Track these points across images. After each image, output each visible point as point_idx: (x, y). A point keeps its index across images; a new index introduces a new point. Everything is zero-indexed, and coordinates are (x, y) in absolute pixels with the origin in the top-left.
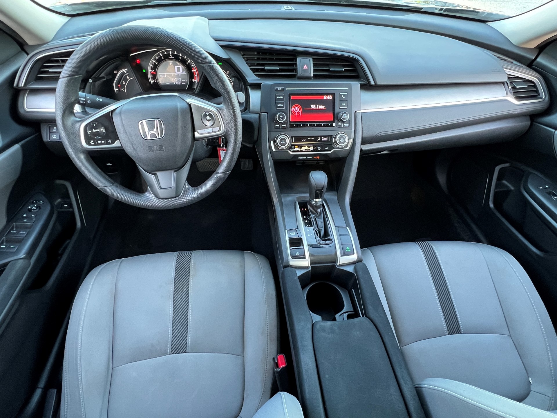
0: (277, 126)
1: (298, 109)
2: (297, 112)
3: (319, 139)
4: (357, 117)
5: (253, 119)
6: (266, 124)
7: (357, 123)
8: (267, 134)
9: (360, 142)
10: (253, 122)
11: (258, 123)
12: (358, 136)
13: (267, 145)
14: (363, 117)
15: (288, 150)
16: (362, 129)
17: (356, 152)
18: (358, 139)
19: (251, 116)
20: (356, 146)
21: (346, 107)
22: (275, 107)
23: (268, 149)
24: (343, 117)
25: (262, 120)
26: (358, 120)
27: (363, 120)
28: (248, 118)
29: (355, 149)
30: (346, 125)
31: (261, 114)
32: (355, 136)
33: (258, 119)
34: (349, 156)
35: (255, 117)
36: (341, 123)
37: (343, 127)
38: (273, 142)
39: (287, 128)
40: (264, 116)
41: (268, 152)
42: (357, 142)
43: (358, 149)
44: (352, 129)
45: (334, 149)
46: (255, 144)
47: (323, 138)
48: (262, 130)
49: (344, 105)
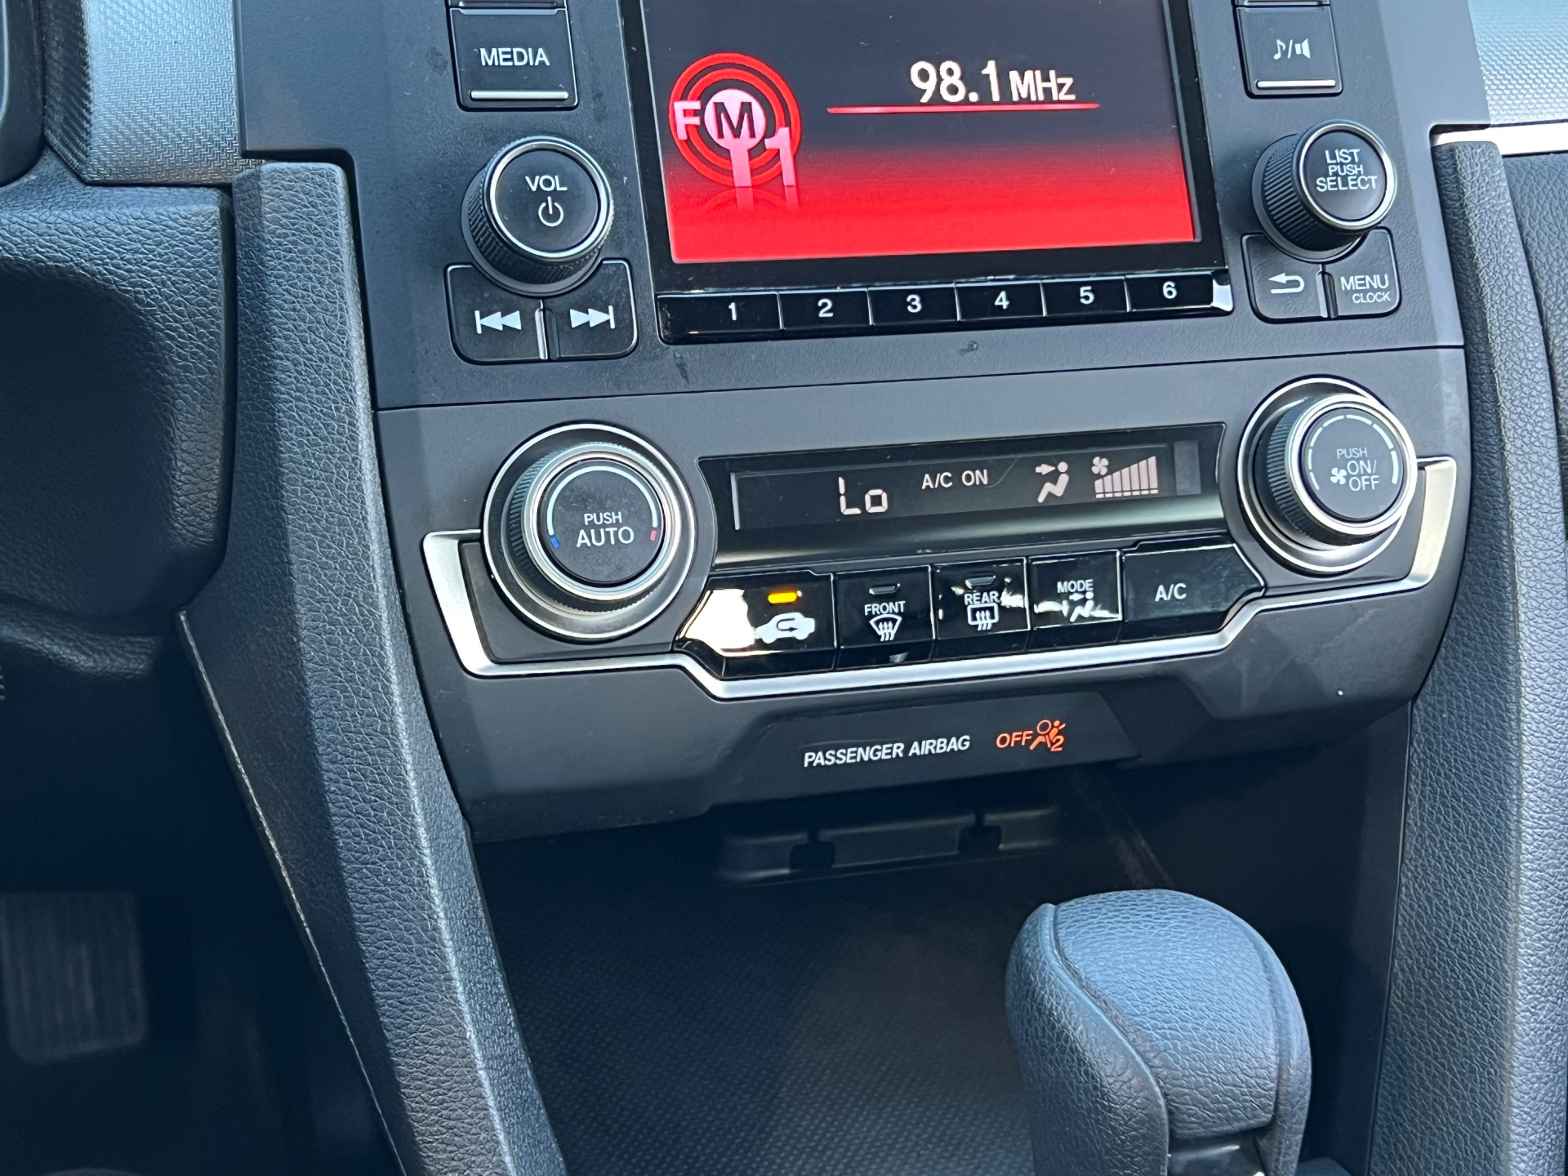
0: (496, 321)
1: (746, 108)
2: (746, 142)
3: (1053, 477)
4: (1463, 193)
5: (139, 245)
6: (341, 309)
7: (1481, 266)
8: (365, 444)
9: (1546, 486)
10: (137, 289)
11: (212, 300)
12: (1515, 417)
13: (371, 588)
14: (1531, 207)
15: (677, 655)
16: (1545, 333)
17: (1532, 629)
18: (1520, 452)
19: (103, 218)
20: (1517, 540)
21: (1331, 83)
22: (448, 74)
23: (391, 662)
24: (1322, 187)
25: (271, 256)
26: (1483, 233)
27: (1533, 239)
28: (67, 236)
29: (1509, 589)
30: (1364, 285)
31: (257, 176)
32: (1489, 424)
33: (216, 252)
34: (1430, 676)
35: (164, 230)
36: (1300, 275)
37: (1333, 316)
38: (456, 542)
39: (640, 348)
40: (292, 209)
41: (397, 700)
42: (1520, 486)
43: (1544, 576)
44: (1436, 340)
45: (1264, 597)
46: (182, 618)
47: (1105, 462)
48: (275, 395)
49: (1298, 52)
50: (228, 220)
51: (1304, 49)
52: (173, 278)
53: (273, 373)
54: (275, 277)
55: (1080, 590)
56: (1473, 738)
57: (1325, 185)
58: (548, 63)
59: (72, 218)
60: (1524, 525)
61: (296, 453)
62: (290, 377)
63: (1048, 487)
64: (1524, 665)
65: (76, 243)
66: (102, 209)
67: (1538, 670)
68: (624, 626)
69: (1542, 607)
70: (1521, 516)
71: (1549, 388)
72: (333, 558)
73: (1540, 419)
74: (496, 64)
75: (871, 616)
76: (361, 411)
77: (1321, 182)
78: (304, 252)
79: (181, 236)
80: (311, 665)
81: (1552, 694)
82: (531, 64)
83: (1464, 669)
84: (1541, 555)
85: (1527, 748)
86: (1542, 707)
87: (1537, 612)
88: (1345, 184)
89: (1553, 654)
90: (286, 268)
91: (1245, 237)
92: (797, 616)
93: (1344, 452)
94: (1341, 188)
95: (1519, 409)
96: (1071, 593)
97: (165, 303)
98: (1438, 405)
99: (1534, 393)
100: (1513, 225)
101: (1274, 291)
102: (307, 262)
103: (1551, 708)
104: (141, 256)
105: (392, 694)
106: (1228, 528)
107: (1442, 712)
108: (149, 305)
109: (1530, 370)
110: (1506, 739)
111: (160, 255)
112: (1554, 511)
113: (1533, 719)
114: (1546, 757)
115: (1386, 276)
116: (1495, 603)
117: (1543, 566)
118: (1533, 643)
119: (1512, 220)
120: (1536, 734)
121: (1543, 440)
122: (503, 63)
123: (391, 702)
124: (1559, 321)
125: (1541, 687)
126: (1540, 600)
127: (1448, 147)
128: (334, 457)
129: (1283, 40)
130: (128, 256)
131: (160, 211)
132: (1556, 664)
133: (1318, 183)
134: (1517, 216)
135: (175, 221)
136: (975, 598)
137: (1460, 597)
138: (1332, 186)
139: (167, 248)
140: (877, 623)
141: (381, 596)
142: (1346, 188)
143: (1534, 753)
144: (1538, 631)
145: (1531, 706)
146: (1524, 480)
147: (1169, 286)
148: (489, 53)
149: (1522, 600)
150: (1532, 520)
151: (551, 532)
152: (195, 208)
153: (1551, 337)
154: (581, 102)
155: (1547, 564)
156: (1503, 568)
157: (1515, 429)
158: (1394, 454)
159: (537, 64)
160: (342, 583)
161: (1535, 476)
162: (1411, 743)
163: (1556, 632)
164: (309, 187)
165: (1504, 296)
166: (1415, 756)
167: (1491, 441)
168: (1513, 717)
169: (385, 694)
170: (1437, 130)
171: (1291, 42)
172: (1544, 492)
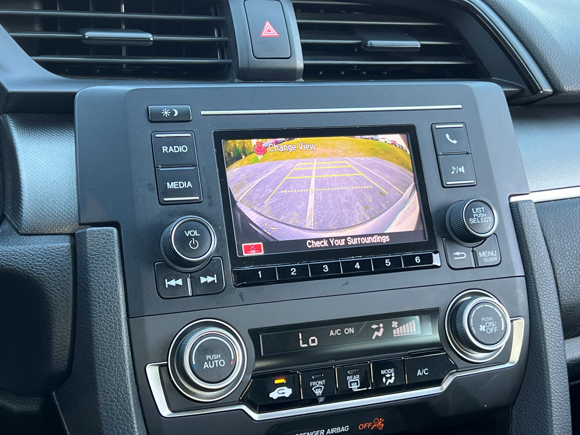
0: (173, 283)
3: (378, 329)
4: (522, 220)
5: (40, 259)
6: (116, 281)
7: (529, 246)
8: (124, 332)
9: (557, 327)
10: (40, 276)
11: (68, 279)
12: (544, 302)
13: (126, 387)
14: (546, 222)
15: (241, 405)
16: (554, 269)
17: (555, 381)
18: (547, 315)
19: (27, 249)
20: (548, 348)
21: (473, 181)
22: (155, 192)
23: (134, 415)
24: (472, 222)
25: (90, 263)
26: (530, 234)
27: (547, 235)
28: (14, 256)
29: (546, 366)
30: (488, 255)
31: (85, 233)
32: (535, 304)
33: (69, 261)
34: (518, 398)
35: (50, 253)
36: (464, 252)
37: (477, 266)
38: (158, 367)
39: (226, 289)
40: (98, 245)
41: (136, 430)
42: (548, 327)
43: (558, 361)
44: (514, 274)
45: (457, 372)
46: (54, 394)
47: (396, 323)
48: (91, 315)
49: (460, 171)
50: (74, 248)
51: (462, 169)
52: (53, 271)
53: (90, 306)
54: (92, 271)
55: (389, 373)
56: (535, 422)
57: (473, 221)
58: (191, 187)
59: (16, 249)
60: (550, 342)
61: (99, 337)
62: (97, 308)
63: (376, 333)
64: (552, 395)
65: (17, 259)
66: (27, 245)
67: (557, 396)
68: (221, 396)
69: (558, 372)
70: (548, 338)
71: (556, 290)
72: (112, 376)
73: (553, 302)
74: (173, 188)
75: (313, 386)
76: (123, 319)
77: (471, 220)
78: (102, 260)
79: (56, 256)
80: (104, 418)
81: (563, 405)
82: (186, 187)
83: (530, 395)
84: (556, 353)
85: (555, 426)
86: (559, 410)
87: (556, 374)
88: (480, 220)
89: (563, 390)
90: (96, 267)
91: (444, 239)
92: (285, 388)
93: (484, 319)
94: (478, 222)
95: (546, 299)
96: (387, 374)
97: (50, 281)
98: (516, 298)
99: (551, 292)
100: (540, 230)
101: (455, 258)
102: (103, 264)
103: (563, 410)
104: (41, 263)
105: (134, 428)
106: (442, 347)
107: (523, 412)
108: (44, 282)
109: (549, 284)
110: (547, 422)
111: (49, 263)
112: (560, 336)
113: (557, 415)
114: (562, 429)
115: (495, 251)
116: (541, 371)
117: (557, 357)
118: (555, 386)
119: (539, 228)
120: (558, 421)
121: (555, 310)
122: (175, 188)
123: (134, 431)
124: (558, 264)
125: (559, 403)
126: (557, 370)
127: (515, 203)
128: (113, 338)
129: (454, 167)
130: (37, 264)
131: (48, 246)
132: (564, 394)
133: (470, 220)
134: (541, 226)
135: (54, 249)
136: (351, 378)
137: (528, 368)
138: (475, 221)
139: (51, 260)
140: (315, 389)
141: (130, 390)
142: (480, 222)
143: (558, 428)
144: (557, 382)
145: (556, 410)
146: (549, 325)
147: (417, 258)
148: (170, 184)
149: (550, 370)
150: (552, 340)
151: (194, 363)
152: (61, 245)
153: (556, 270)
154: (204, 200)
155: (559, 356)
156: (543, 358)
157: (545, 306)
158: (502, 319)
159: (188, 187)
160: (116, 386)
161: (553, 323)
162: (512, 423)
163: (563, 381)
164: (104, 236)
165: (538, 257)
166: (513, 427)
167: (537, 311)
168: (549, 414)
169: (132, 428)
170: (510, 196)
171: (457, 167)
172: (556, 329)
